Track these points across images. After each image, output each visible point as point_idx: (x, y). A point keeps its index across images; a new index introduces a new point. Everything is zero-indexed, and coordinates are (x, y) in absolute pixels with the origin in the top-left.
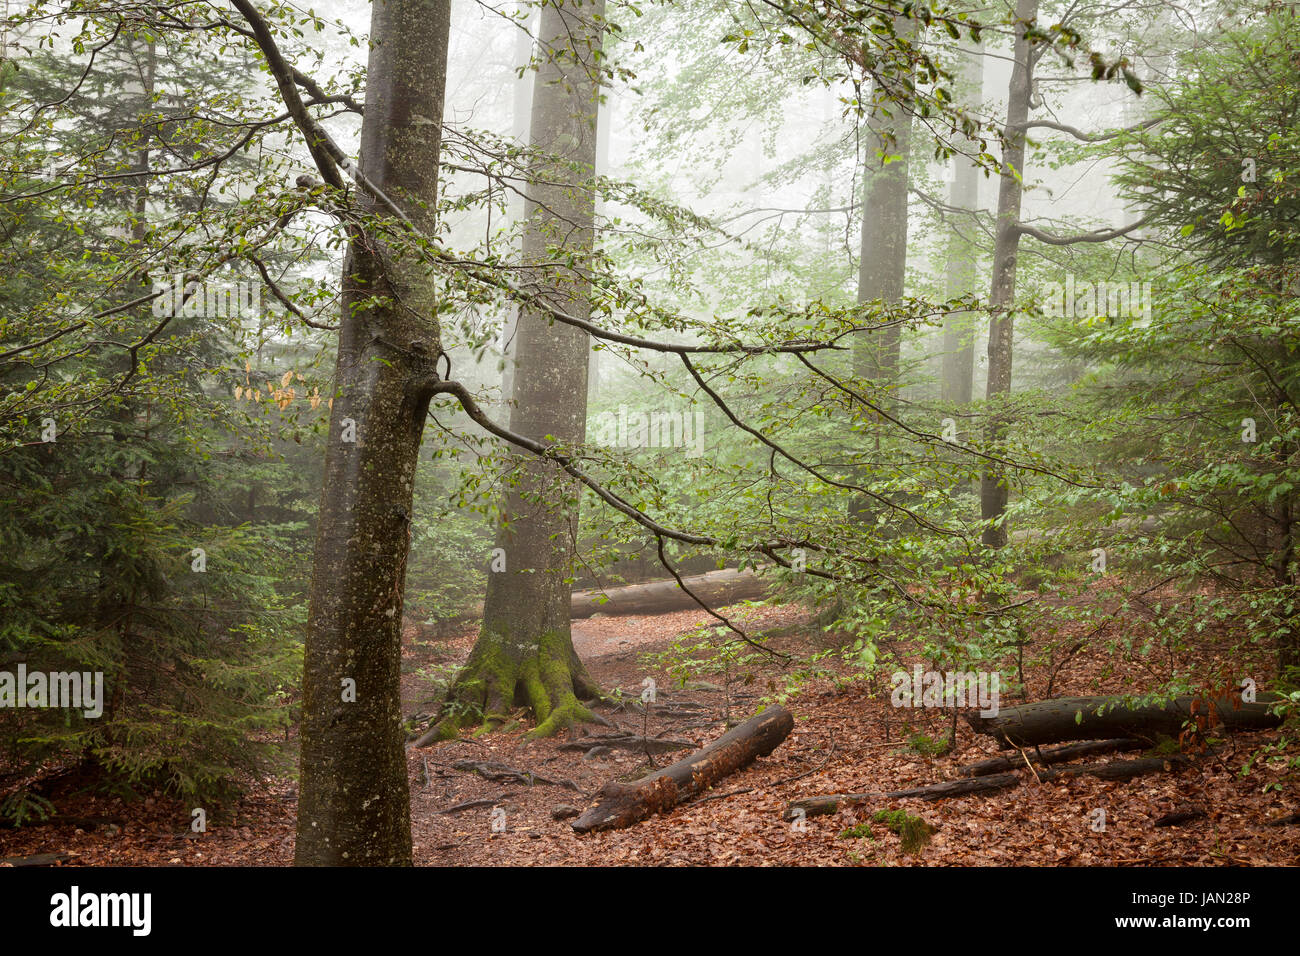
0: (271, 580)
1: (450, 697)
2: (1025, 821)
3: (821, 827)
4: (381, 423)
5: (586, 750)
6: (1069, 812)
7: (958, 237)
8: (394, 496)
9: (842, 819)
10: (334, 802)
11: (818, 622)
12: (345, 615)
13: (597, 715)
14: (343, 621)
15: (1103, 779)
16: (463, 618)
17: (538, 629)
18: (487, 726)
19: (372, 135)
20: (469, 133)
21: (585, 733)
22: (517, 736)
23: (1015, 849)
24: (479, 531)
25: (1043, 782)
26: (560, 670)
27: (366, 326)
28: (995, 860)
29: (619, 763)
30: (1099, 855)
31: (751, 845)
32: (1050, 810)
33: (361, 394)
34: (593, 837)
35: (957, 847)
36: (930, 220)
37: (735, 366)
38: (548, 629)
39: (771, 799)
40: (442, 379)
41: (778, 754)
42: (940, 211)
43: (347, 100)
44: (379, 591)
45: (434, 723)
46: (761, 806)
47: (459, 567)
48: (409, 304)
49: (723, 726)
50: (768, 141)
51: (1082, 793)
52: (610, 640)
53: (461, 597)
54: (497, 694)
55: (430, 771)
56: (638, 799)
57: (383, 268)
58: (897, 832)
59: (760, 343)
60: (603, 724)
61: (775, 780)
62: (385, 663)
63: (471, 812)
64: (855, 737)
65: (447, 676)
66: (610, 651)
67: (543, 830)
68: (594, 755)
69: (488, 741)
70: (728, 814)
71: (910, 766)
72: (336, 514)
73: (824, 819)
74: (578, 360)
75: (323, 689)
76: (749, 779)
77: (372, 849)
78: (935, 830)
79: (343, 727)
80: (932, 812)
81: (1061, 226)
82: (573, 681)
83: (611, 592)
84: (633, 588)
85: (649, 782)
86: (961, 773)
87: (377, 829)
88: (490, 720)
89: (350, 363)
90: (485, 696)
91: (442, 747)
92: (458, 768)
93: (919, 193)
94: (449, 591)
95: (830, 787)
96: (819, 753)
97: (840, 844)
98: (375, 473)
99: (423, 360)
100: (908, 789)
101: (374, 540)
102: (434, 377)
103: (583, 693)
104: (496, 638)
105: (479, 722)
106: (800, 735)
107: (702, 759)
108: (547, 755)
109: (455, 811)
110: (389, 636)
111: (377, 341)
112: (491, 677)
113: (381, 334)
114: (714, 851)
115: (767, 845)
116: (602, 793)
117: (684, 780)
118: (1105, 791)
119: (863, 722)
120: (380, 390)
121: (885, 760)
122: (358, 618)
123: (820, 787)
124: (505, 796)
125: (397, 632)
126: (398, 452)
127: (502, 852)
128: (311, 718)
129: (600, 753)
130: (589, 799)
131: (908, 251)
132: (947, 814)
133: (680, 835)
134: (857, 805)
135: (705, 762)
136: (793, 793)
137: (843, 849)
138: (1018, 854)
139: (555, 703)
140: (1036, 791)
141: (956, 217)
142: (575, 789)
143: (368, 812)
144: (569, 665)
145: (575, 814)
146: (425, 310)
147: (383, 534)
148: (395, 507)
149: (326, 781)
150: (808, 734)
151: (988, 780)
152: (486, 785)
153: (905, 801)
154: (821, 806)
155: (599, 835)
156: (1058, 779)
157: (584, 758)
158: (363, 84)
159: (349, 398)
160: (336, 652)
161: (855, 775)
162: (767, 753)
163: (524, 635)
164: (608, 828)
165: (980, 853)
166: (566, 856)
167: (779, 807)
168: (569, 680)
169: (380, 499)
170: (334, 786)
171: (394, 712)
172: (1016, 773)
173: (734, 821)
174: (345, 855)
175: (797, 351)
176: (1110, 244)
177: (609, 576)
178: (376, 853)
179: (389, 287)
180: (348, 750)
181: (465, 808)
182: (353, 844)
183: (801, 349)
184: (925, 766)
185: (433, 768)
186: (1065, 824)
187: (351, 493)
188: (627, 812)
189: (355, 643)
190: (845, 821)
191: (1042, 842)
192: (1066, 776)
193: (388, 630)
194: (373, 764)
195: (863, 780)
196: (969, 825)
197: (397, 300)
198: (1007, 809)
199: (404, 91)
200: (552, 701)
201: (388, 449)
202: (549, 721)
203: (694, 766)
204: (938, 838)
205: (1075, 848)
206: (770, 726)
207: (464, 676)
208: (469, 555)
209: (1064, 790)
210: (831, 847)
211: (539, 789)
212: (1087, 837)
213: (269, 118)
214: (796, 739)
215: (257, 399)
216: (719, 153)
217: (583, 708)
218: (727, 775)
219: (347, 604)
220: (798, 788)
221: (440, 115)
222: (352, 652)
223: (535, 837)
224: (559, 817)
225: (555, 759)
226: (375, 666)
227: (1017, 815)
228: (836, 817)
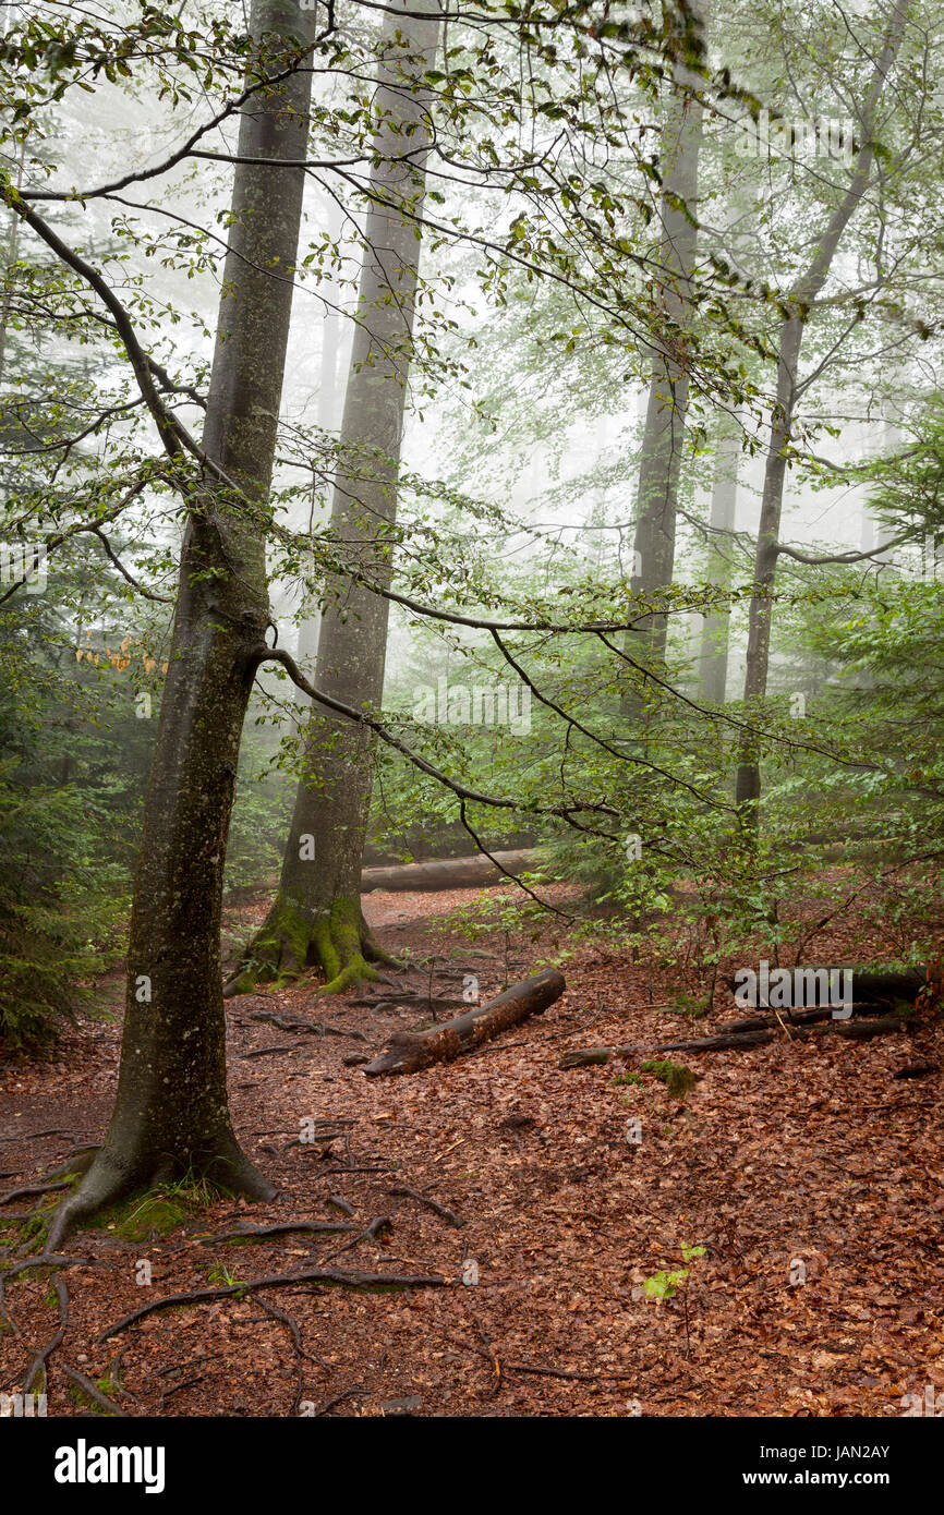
0: (91, 838)
1: (248, 955)
2: (780, 1072)
3: (593, 1075)
4: (212, 685)
5: (372, 1005)
6: (818, 1065)
7: (718, 557)
8: (223, 753)
9: (612, 1069)
10: (157, 1032)
11: (589, 896)
12: (174, 860)
13: (382, 975)
14: (171, 865)
15: (847, 1037)
16: (255, 888)
17: (331, 894)
18: (281, 982)
19: (214, 423)
20: (299, 428)
21: (372, 991)
22: (308, 992)
23: (771, 1095)
24: (273, 810)
25: (794, 1039)
26: (350, 933)
27: (202, 595)
28: (754, 1104)
29: (404, 1019)
30: (847, 1102)
31: (530, 1089)
32: (801, 1063)
33: (195, 657)
34: (383, 1080)
35: (719, 1093)
36: (695, 540)
37: (543, 642)
38: (340, 895)
39: (545, 1051)
40: (270, 647)
41: (550, 1013)
42: (705, 532)
43: (191, 392)
44: (205, 839)
45: (233, 978)
46: (537, 1056)
47: (253, 842)
48: (242, 577)
49: (499, 989)
50: (552, 464)
51: (828, 1049)
52: (392, 913)
53: (253, 869)
54: (291, 954)
55: (229, 1020)
56: (425, 1048)
57: (219, 541)
58: (663, 1080)
59: (566, 623)
60: (388, 984)
61: (548, 1035)
62: (208, 906)
63: (268, 1057)
64: (620, 1000)
65: (244, 936)
66: (389, 922)
67: (335, 1074)
68: (381, 1010)
69: (282, 998)
70: (507, 1063)
71: (672, 1025)
72: (168, 767)
73: (595, 1068)
74: (377, 650)
75: (151, 927)
76: (525, 1033)
77: (191, 1076)
78: (699, 1078)
79: (168, 963)
80: (695, 1063)
81: (811, 549)
82: (362, 944)
83: (390, 870)
84: (413, 866)
85: (433, 1033)
86: (719, 1032)
87: (196, 1058)
88: (283, 977)
89: (186, 629)
90: (279, 955)
91: (239, 1000)
92: (255, 1018)
93: (686, 515)
94: (243, 863)
95: (599, 1042)
96: (588, 1013)
97: (611, 1090)
98: (205, 731)
99: (254, 629)
100: (671, 1043)
101: (203, 792)
102: (262, 645)
103: (370, 955)
104: (291, 902)
105: (274, 978)
106: (570, 997)
107: (482, 1014)
108: (336, 1010)
109: (253, 1056)
110: (213, 881)
111: (212, 611)
112: (286, 938)
113: (216, 603)
114: (496, 1094)
115: (545, 1090)
116: (392, 1042)
117: (466, 1032)
118: (849, 1048)
119: (626, 988)
120: (213, 655)
121: (649, 1020)
122: (186, 863)
123: (590, 1042)
124: (299, 1044)
125: (220, 878)
126: (228, 712)
127: (299, 1092)
128: (138, 954)
129: (386, 1008)
130: (376, 1048)
131: (675, 568)
132: (709, 1065)
133: (464, 1080)
134: (626, 1056)
135: (485, 1017)
136: (566, 1047)
137: (614, 1094)
138: (774, 1100)
139: (344, 963)
140: (787, 1047)
141: (718, 537)
142: (364, 1040)
143: (187, 1042)
144: (358, 930)
145: (365, 1061)
146: (257, 583)
147: (212, 788)
148: (223, 763)
149: (149, 1012)
150: (577, 997)
151: (745, 1037)
152: (281, 1035)
153: (670, 1053)
154: (593, 1057)
155: (388, 1079)
156: (808, 1036)
157: (371, 1013)
158: (206, 378)
159: (185, 661)
160: (163, 894)
161: (622, 1032)
162: (540, 1012)
163: (317, 901)
164: (398, 1072)
165: (740, 1098)
166: (359, 1096)
167: (554, 1057)
168: (357, 943)
169: (209, 754)
170: (157, 1017)
171: (214, 952)
172: (770, 1031)
173: (513, 1068)
174: (166, 1080)
175: (598, 632)
176: (855, 567)
177: (390, 855)
178: (194, 1080)
179: (223, 559)
180: (170, 984)
181: (262, 1053)
182: (173, 1070)
183: (603, 630)
184: (685, 1025)
185: (232, 1018)
186: (815, 1075)
187: (183, 748)
188: (414, 1059)
189: (181, 887)
190: (615, 1070)
191: (794, 1091)
192: (814, 1035)
193: (212, 876)
194: (196, 998)
195: (630, 1036)
196: (729, 1075)
197: (232, 574)
198: (762, 1061)
199: (246, 384)
200: (342, 961)
201: (218, 709)
202: (338, 980)
203: (476, 1020)
204: (702, 1085)
205: (825, 1095)
206: (543, 986)
207: (261, 936)
208: (263, 831)
209: (813, 1047)
210: (603, 1093)
211: (330, 1038)
212: (835, 1086)
213: (120, 405)
214: (565, 1000)
215: (97, 661)
216: (509, 474)
217: (370, 968)
218: (505, 1030)
219: (176, 850)
220: (570, 1042)
221: (277, 408)
222: (179, 894)
223: (330, 1080)
224: (349, 1063)
225: (344, 1013)
226: (198, 908)
227: (771, 1067)
228: (607, 1067)
